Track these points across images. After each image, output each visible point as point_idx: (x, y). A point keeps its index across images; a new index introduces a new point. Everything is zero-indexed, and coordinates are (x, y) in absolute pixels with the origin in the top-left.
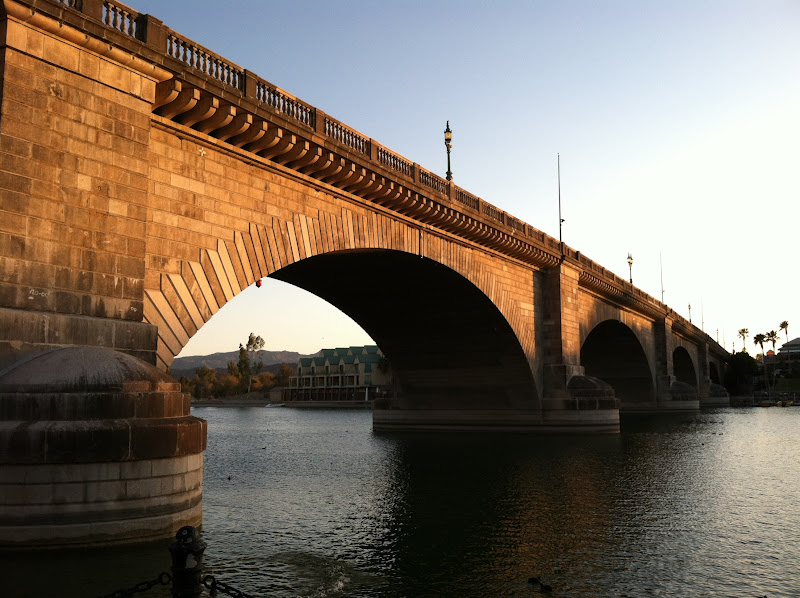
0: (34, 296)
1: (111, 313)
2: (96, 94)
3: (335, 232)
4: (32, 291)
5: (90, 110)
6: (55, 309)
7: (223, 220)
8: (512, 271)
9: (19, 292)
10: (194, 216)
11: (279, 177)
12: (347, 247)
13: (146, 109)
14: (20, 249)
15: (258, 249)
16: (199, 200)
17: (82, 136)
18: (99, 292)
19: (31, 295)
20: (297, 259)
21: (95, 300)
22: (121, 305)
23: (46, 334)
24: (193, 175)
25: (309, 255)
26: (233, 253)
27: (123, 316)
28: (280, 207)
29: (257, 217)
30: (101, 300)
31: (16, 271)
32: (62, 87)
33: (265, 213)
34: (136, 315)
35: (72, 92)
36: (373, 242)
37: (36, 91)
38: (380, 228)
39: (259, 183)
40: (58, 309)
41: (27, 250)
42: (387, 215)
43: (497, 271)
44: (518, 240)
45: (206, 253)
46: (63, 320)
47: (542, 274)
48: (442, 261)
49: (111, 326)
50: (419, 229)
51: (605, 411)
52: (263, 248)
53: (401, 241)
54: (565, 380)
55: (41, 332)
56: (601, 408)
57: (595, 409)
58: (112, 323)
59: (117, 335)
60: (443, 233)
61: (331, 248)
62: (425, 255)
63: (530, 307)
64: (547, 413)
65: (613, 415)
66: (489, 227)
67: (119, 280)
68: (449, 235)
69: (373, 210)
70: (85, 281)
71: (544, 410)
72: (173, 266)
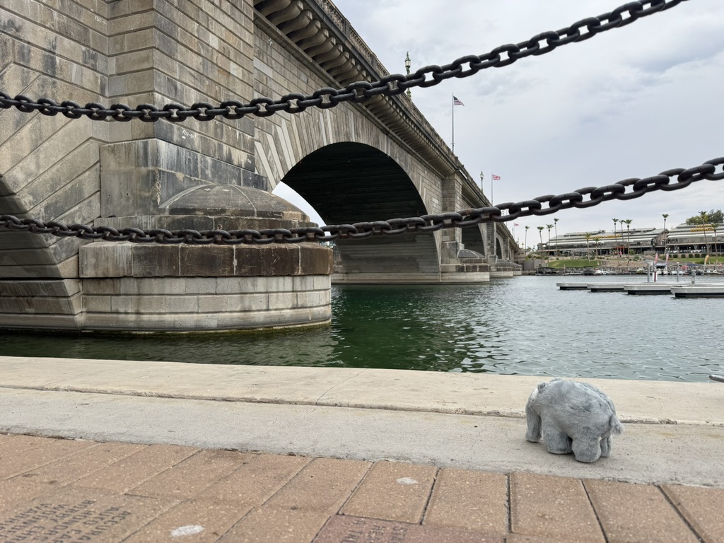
0: (186, 136)
1: (236, 163)
3: (345, 127)
4: (185, 131)
9: (176, 131)
12: (351, 141)
14: (174, 91)
15: (304, 131)
16: (269, 83)
18: (228, 143)
19: (184, 135)
20: (325, 145)
21: (225, 148)
22: (240, 157)
23: (199, 170)
24: (266, 61)
25: (332, 143)
26: (290, 131)
27: (243, 166)
30: (229, 150)
34: (251, 168)
36: (364, 140)
38: (367, 129)
39: (304, 78)
40: (202, 151)
41: (179, 93)
42: (372, 120)
43: (422, 174)
44: (439, 151)
45: (275, 128)
46: (209, 160)
47: (443, 180)
48: (397, 161)
49: (240, 172)
50: (387, 135)
51: (482, 273)
52: (307, 131)
53: (378, 142)
54: (457, 252)
55: (196, 168)
56: (480, 271)
57: (476, 271)
58: (240, 170)
59: (244, 179)
60: (400, 139)
61: (343, 139)
62: (389, 155)
63: (436, 201)
64: (444, 274)
65: (485, 276)
66: (427, 138)
67: (239, 135)
68: (402, 141)
69: (365, 114)
70: (219, 130)
71: (442, 272)
72: (256, 134)
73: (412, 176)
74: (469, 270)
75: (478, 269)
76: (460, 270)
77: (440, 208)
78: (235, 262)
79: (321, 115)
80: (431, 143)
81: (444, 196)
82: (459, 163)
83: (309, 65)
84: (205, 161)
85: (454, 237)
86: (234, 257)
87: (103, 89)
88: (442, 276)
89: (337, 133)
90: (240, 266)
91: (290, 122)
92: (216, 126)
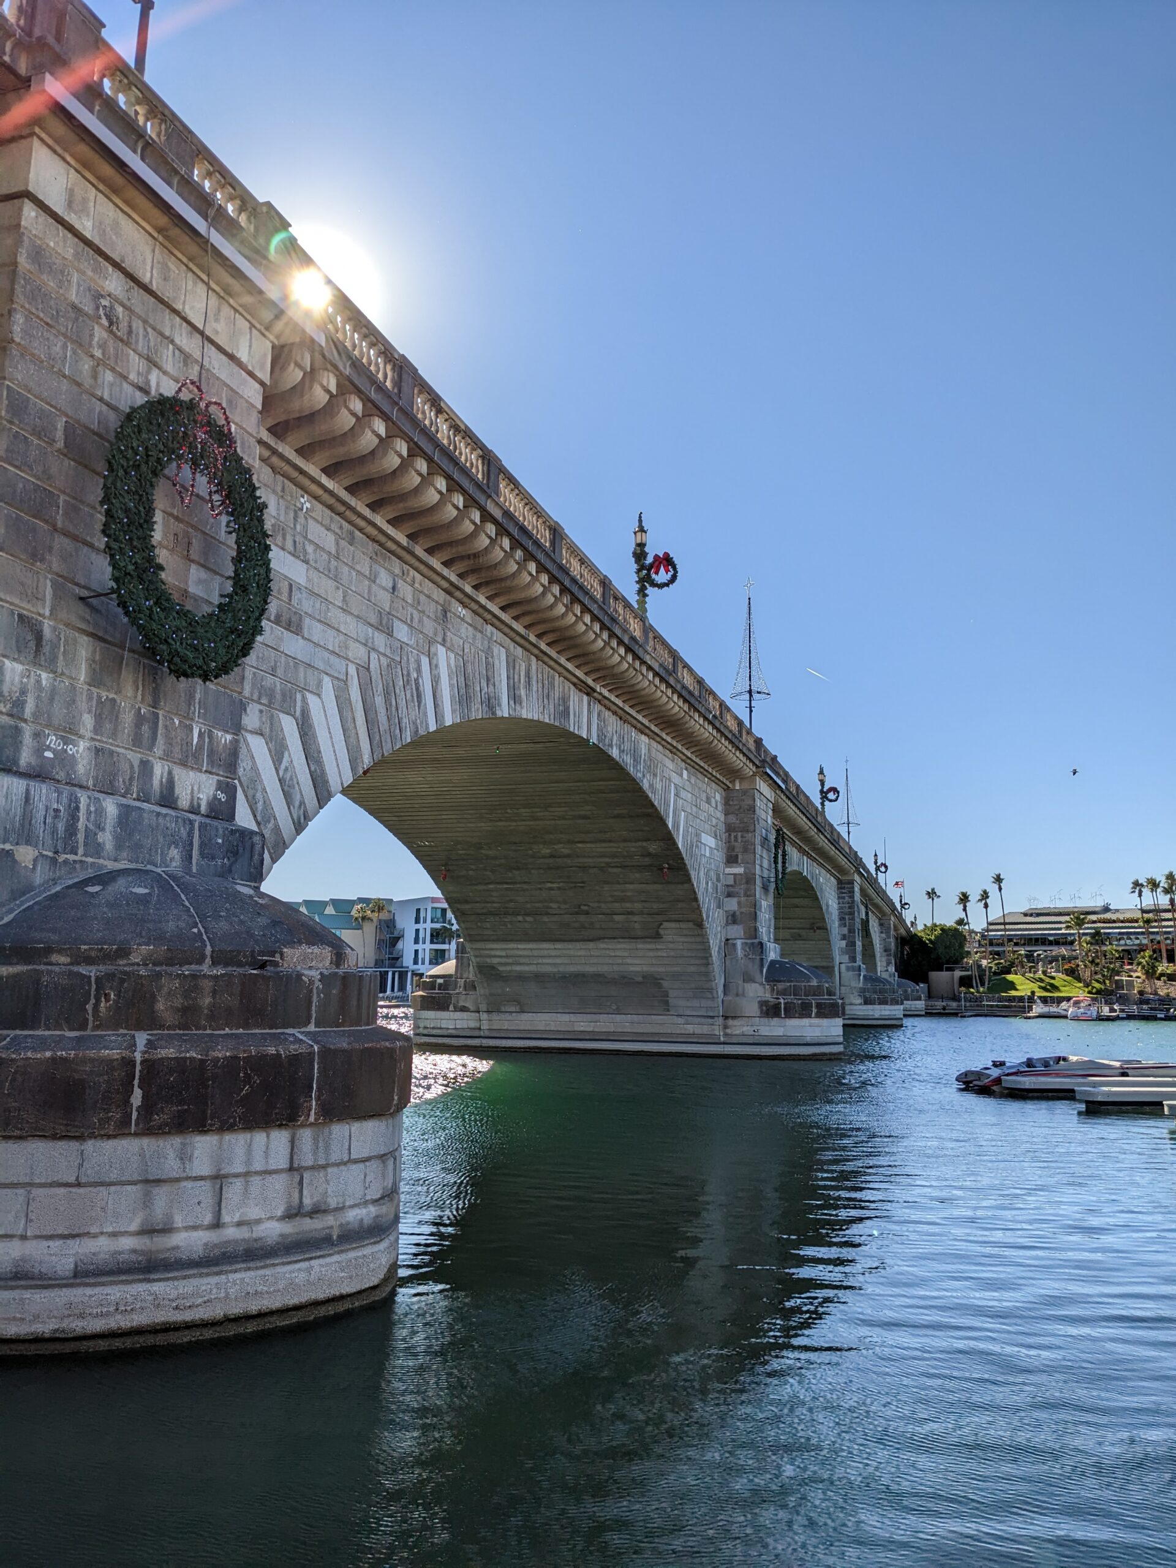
0: (54, 751)
1: (184, 802)
2: (177, 341)
3: (484, 684)
4: (52, 740)
5: (165, 373)
6: (91, 783)
7: (332, 640)
8: (693, 780)
9: (27, 739)
10: (288, 627)
11: (412, 572)
12: (499, 714)
14: (32, 645)
15: (379, 700)
16: (296, 595)
18: (167, 757)
19: (49, 748)
20: (433, 728)
21: (159, 770)
22: (198, 787)
23: (81, 836)
24: (289, 545)
25: (448, 723)
26: (343, 703)
27: (203, 809)
28: (411, 626)
29: (380, 640)
30: (170, 773)
31: (23, 692)
32: (120, 310)
33: (390, 634)
34: (222, 811)
35: (137, 325)
36: (531, 711)
37: (74, 307)
38: (540, 685)
39: (385, 579)
40: (95, 784)
41: (46, 649)
42: (552, 663)
43: (675, 778)
44: (715, 727)
45: (304, 699)
46: (111, 807)
47: (727, 789)
48: (615, 753)
49: (192, 830)
50: (588, 694)
51: (825, 1022)
52: (387, 701)
53: (566, 713)
54: (762, 966)
55: (71, 830)
56: (821, 1015)
57: (810, 1016)
58: (191, 822)
59: (202, 845)
60: (621, 704)
61: (477, 712)
62: (594, 739)
63: (709, 841)
64: (730, 1022)
65: (833, 1028)
66: (685, 701)
67: (201, 735)
68: (627, 708)
69: (536, 651)
70: (145, 728)
71: (726, 1018)
72: (252, 718)
73: (651, 786)
74: (790, 1012)
75: (814, 1010)
76: (771, 1011)
77: (720, 856)
78: (137, 1098)
79: (425, 661)
80: (696, 710)
81: (729, 829)
82: (766, 751)
83: (399, 551)
84: (100, 812)
85: (756, 929)
86: (136, 1082)
88: (726, 1027)
89: (463, 699)
90: (148, 1108)
91: (345, 682)
92: (139, 720)
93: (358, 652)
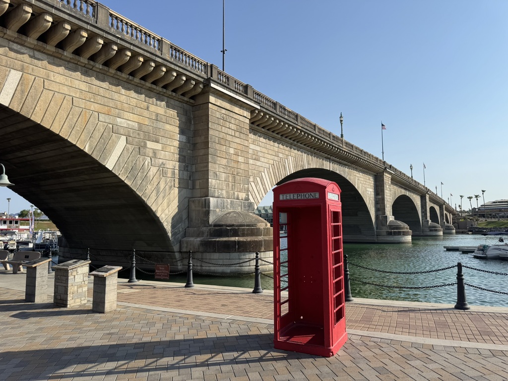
0: (220, 193)
1: (240, 199)
3: (301, 162)
4: (220, 191)
6: (226, 197)
7: (266, 160)
9: (216, 192)
10: (257, 160)
12: (305, 168)
13: (247, 121)
14: (215, 176)
15: (276, 171)
16: (258, 153)
17: (231, 134)
18: (237, 191)
20: (289, 174)
21: (236, 193)
22: (242, 195)
24: (256, 144)
25: (292, 172)
27: (244, 199)
28: (283, 154)
29: (276, 158)
30: (238, 194)
31: (215, 184)
32: (224, 115)
33: (278, 156)
34: (247, 199)
35: (227, 117)
36: (313, 166)
37: (217, 118)
39: (276, 145)
42: (319, 155)
43: (358, 175)
45: (261, 174)
47: (376, 175)
48: (338, 172)
50: (329, 159)
51: (406, 236)
52: (278, 170)
53: (323, 165)
54: (387, 222)
55: (224, 206)
57: (401, 235)
58: (242, 202)
59: (244, 206)
60: (338, 160)
61: (299, 169)
62: (331, 170)
63: (370, 190)
65: (409, 238)
67: (242, 186)
68: (341, 161)
70: (233, 187)
71: (377, 235)
72: (251, 179)
74: (395, 234)
75: (402, 233)
76: (390, 234)
78: (237, 247)
79: (286, 160)
81: (377, 186)
82: (387, 164)
83: (279, 139)
84: (228, 202)
85: (384, 212)
86: (237, 244)
87: (190, 177)
88: (377, 238)
89: (296, 167)
90: (238, 248)
91: (269, 169)
92: (232, 185)
93: (271, 162)
